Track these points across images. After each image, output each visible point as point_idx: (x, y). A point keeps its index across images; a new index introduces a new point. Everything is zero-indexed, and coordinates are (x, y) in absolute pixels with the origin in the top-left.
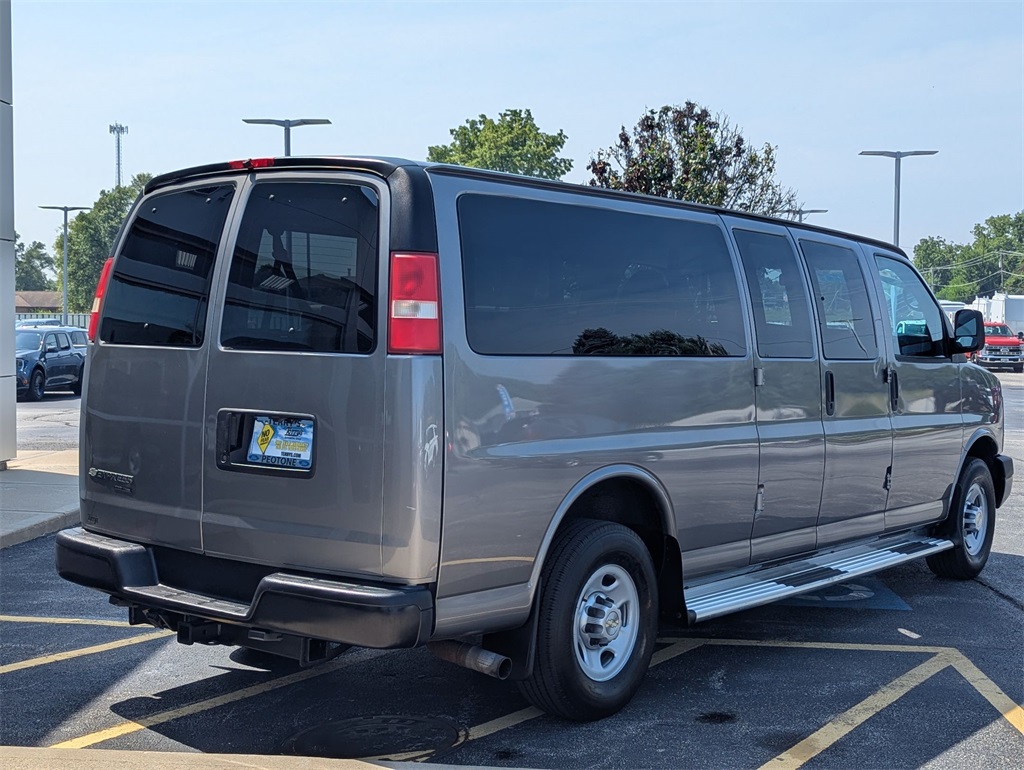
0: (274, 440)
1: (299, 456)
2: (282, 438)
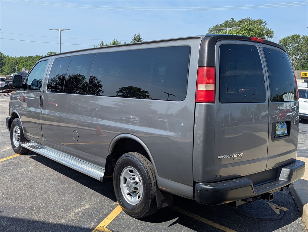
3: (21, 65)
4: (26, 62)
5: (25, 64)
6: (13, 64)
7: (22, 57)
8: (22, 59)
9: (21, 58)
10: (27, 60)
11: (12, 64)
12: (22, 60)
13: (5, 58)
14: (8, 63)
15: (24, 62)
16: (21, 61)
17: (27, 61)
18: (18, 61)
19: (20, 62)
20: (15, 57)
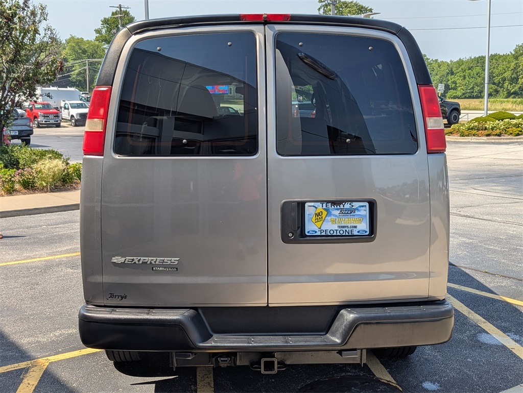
0: (329, 218)
1: (356, 227)
2: (336, 216)
3: (460, 77)
4: (469, 69)
5: (467, 74)
6: (445, 75)
7: (462, 61)
8: (463, 64)
9: (460, 63)
10: (471, 65)
11: (443, 76)
12: (463, 67)
13: (432, 64)
14: (437, 75)
15: (465, 71)
16: (460, 69)
17: (472, 67)
18: (454, 69)
19: (458, 71)
20: (451, 61)
